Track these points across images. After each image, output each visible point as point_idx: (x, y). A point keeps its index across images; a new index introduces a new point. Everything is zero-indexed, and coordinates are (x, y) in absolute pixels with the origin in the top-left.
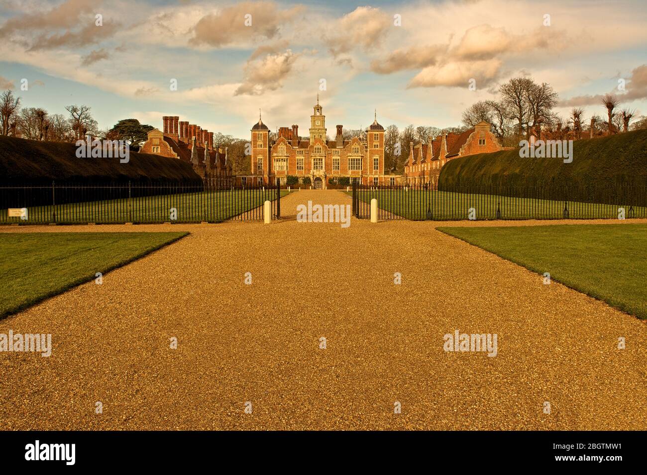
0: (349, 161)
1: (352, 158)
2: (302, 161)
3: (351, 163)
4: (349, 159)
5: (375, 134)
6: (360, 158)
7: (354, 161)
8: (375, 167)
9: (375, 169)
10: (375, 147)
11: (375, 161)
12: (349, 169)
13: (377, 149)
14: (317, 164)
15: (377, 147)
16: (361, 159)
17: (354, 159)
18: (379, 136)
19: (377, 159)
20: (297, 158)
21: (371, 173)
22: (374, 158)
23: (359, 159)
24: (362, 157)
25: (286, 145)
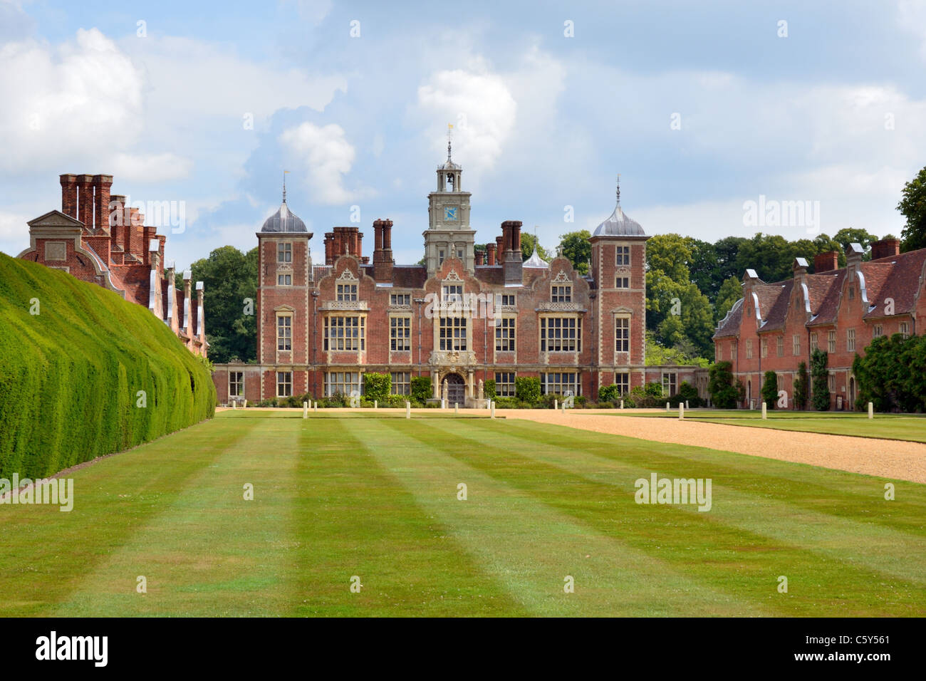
0: (543, 325)
1: (551, 316)
2: (407, 324)
3: (551, 331)
4: (543, 320)
5: (620, 249)
6: (576, 316)
7: (558, 325)
8: (619, 342)
9: (619, 349)
10: (619, 285)
11: (619, 325)
12: (543, 349)
13: (623, 289)
14: (449, 335)
15: (626, 285)
16: (579, 320)
17: (558, 320)
18: (630, 254)
19: (626, 320)
20: (392, 315)
21: (609, 357)
22: (617, 316)
23: (573, 320)
24: (580, 313)
25: (361, 277)
